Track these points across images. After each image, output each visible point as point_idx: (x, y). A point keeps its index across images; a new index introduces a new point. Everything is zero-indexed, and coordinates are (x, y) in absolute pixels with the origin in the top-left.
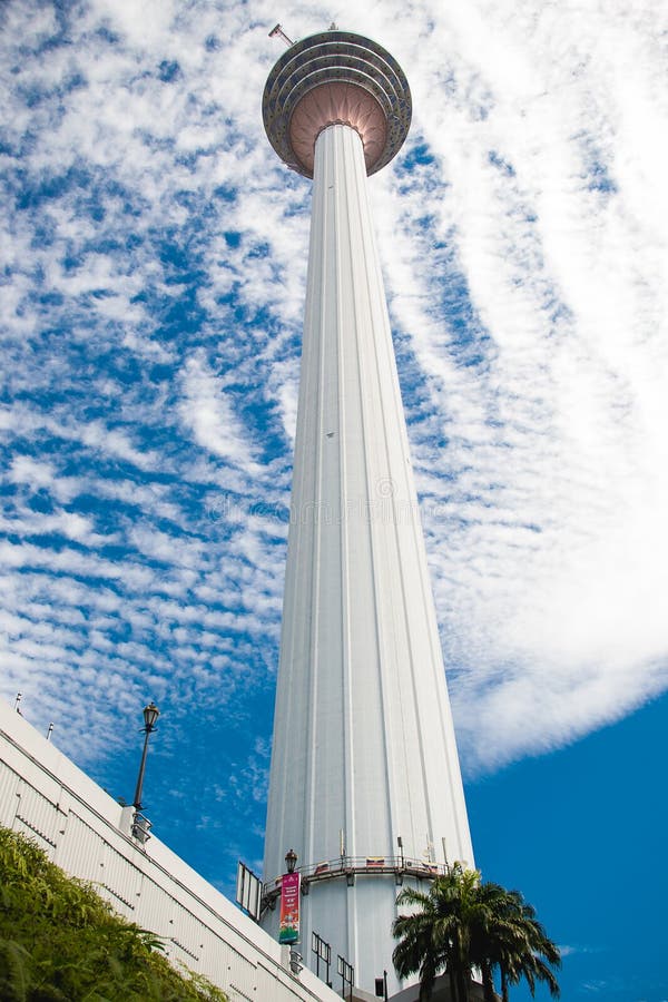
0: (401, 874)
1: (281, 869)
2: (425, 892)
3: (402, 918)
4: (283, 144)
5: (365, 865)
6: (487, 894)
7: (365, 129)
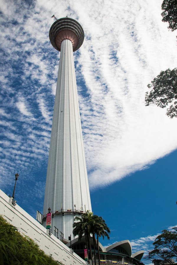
0: (75, 213)
1: (47, 212)
2: (80, 217)
3: (75, 223)
4: (54, 43)
5: (67, 211)
6: (95, 217)
7: (73, 41)
